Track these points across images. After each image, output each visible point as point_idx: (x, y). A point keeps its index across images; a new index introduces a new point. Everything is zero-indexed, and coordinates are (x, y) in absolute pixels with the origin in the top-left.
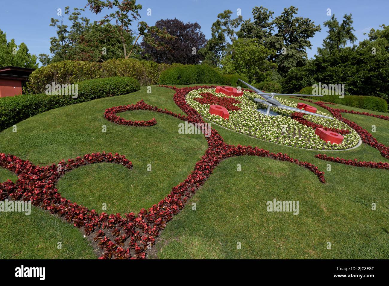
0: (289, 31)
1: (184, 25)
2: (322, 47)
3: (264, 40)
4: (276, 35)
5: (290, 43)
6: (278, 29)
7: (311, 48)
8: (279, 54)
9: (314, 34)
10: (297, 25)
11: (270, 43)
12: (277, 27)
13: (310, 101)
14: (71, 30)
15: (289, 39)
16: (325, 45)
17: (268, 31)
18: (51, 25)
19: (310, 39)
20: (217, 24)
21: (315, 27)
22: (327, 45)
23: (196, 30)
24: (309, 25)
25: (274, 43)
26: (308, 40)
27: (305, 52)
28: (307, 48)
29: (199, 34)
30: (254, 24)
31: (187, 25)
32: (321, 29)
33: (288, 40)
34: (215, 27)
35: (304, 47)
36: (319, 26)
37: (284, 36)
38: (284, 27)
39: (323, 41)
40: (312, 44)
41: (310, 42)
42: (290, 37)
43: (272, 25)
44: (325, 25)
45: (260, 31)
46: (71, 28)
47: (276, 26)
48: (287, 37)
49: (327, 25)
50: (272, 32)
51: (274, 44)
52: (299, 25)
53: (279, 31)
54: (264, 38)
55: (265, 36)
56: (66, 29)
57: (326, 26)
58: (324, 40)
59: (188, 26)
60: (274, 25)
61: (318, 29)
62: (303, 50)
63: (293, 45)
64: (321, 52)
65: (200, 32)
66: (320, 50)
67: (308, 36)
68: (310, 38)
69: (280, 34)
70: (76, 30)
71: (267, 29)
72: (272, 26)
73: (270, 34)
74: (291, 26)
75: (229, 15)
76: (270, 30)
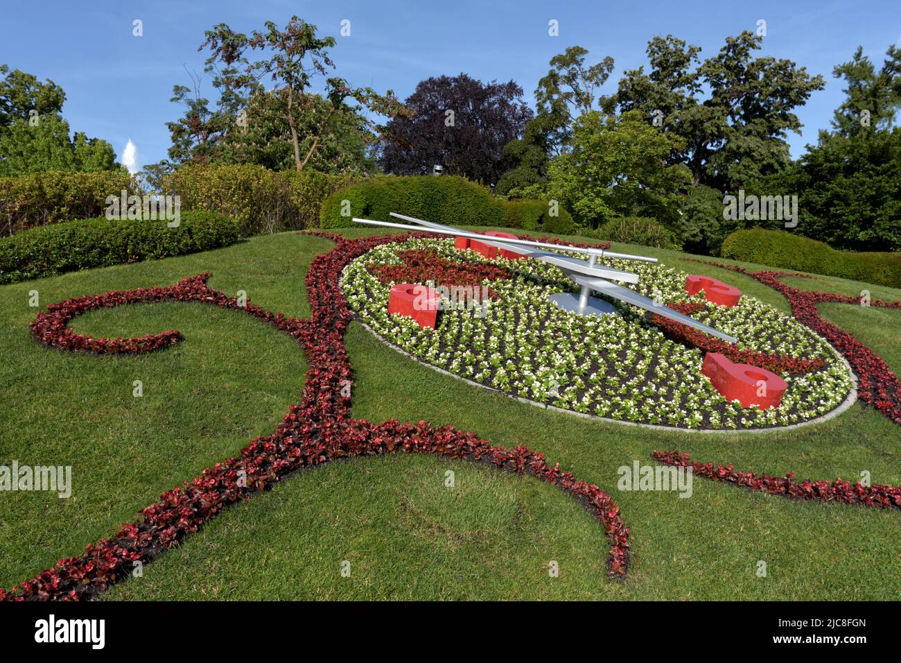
0: (741, 92)
1: (484, 88)
2: (830, 130)
3: (677, 116)
4: (708, 103)
5: (744, 123)
6: (713, 89)
7: (800, 132)
8: (715, 149)
9: (806, 96)
10: (761, 75)
11: (692, 122)
12: (708, 84)
13: (738, 270)
14: (219, 108)
15: (742, 113)
16: (837, 124)
17: (687, 94)
18: (172, 100)
19: (796, 111)
20: (551, 81)
21: (810, 80)
22: (842, 124)
23: (511, 99)
24: (791, 75)
25: (702, 122)
26: (791, 111)
27: (784, 143)
28: (789, 132)
29: (519, 108)
30: (653, 80)
31: (489, 87)
32: (823, 84)
33: (739, 114)
34: (544, 89)
35: (781, 130)
36: (819, 77)
37: (727, 105)
38: (727, 84)
39: (834, 115)
40: (801, 122)
41: (795, 117)
42: (744, 107)
43: (697, 79)
44: (838, 73)
45: (666, 95)
46: (218, 104)
47: (705, 81)
48: (735, 108)
49: (843, 75)
50: (696, 96)
51: (702, 125)
52: (766, 76)
53: (715, 93)
54: (676, 112)
55: (680, 107)
56: (207, 107)
57: (839, 75)
58: (835, 112)
59: (492, 90)
60: (701, 79)
61: (818, 85)
62: (780, 137)
63: (750, 127)
64: (827, 141)
65: (520, 104)
66: (824, 136)
67: (792, 103)
68: (796, 106)
69: (719, 100)
70: (229, 108)
71: (685, 88)
72: (697, 82)
73: (692, 102)
74: (745, 80)
75: (579, 58)
76: (691, 91)
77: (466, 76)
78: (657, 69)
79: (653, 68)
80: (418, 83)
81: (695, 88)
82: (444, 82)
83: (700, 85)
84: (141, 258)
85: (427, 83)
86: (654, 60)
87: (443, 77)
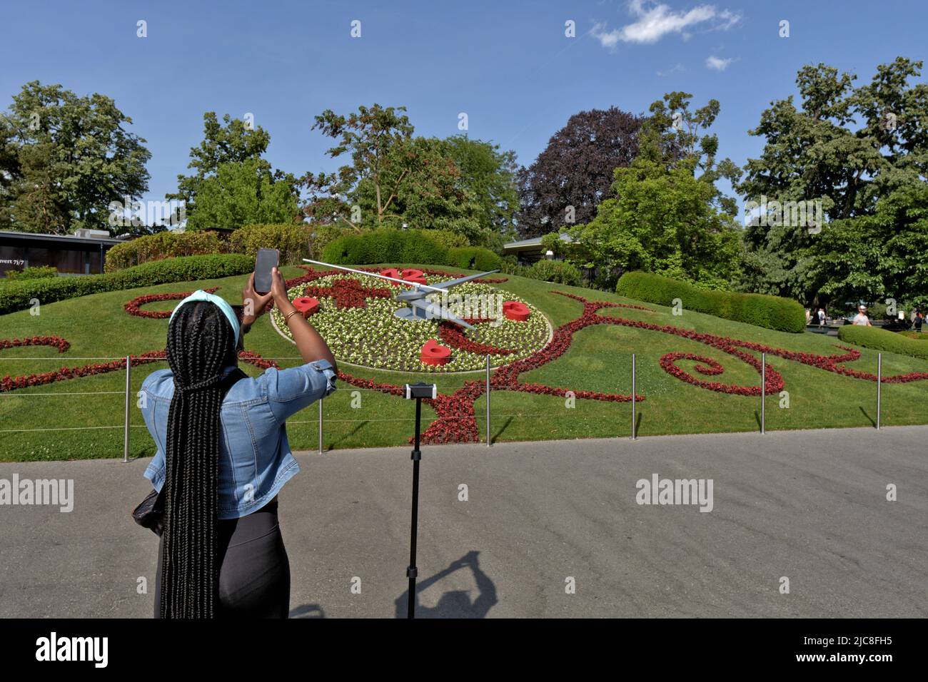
4: (862, 133)
5: (905, 152)
6: (867, 118)
12: (859, 114)
15: (904, 141)
17: (837, 124)
30: (805, 109)
42: (906, 136)
43: (847, 109)
47: (856, 110)
50: (847, 126)
53: (868, 123)
60: (852, 109)
71: (834, 118)
72: (847, 112)
73: (843, 131)
75: (684, 101)
76: (841, 121)
77: (616, 109)
78: (808, 98)
79: (804, 98)
80: (569, 118)
81: (845, 118)
82: (595, 115)
83: (851, 115)
84: (195, 279)
85: (577, 117)
86: (804, 90)
87: (594, 110)
